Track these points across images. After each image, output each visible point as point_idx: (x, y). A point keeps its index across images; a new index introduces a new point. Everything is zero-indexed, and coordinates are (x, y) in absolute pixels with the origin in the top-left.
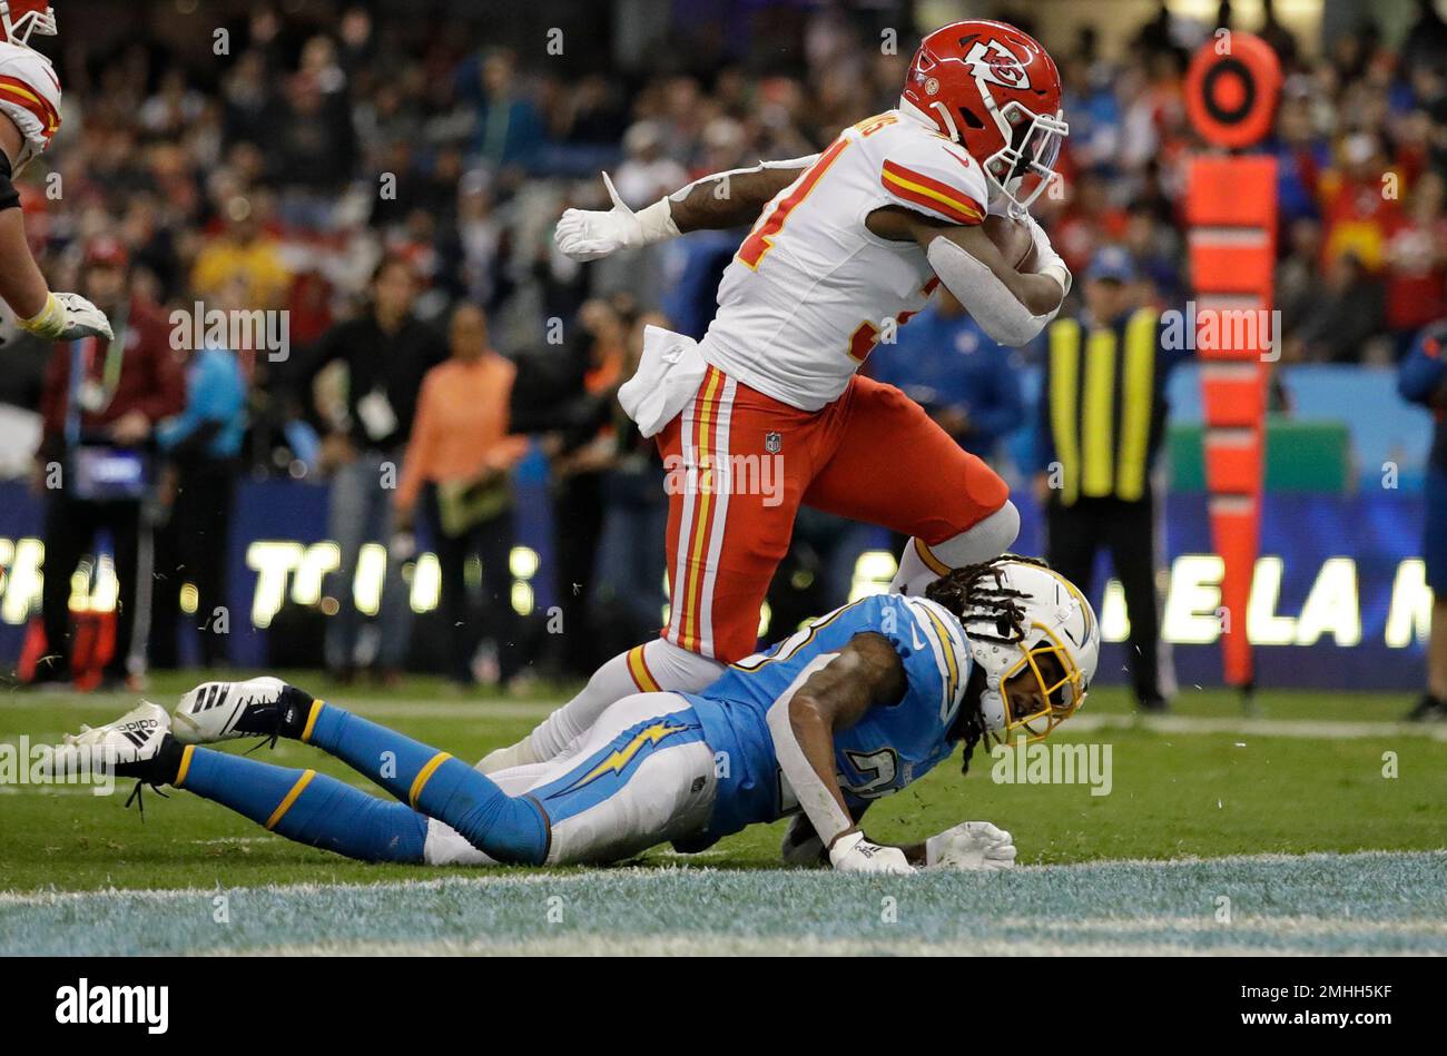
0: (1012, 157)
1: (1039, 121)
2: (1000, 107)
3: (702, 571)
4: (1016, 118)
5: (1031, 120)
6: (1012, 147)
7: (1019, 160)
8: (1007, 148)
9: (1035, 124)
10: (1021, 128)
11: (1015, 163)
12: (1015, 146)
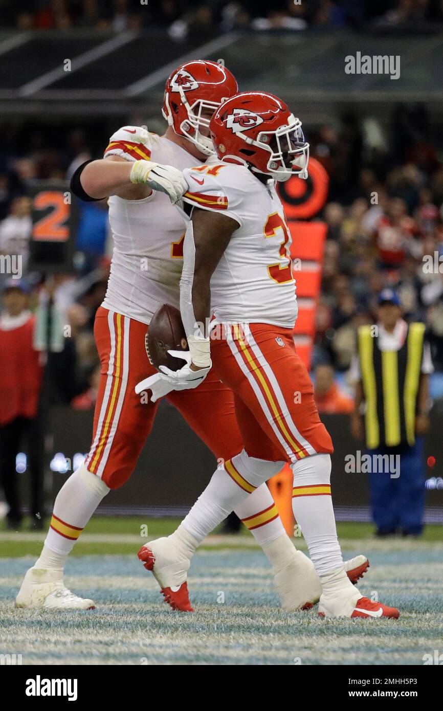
0: (278, 156)
1: (278, 133)
2: (255, 139)
3: (283, 419)
4: (266, 139)
5: (274, 135)
6: (274, 153)
7: (283, 155)
8: (273, 154)
9: (277, 135)
10: (272, 141)
11: (281, 158)
12: (276, 151)
